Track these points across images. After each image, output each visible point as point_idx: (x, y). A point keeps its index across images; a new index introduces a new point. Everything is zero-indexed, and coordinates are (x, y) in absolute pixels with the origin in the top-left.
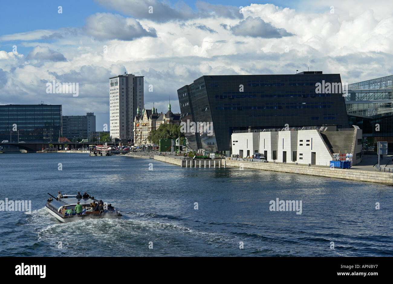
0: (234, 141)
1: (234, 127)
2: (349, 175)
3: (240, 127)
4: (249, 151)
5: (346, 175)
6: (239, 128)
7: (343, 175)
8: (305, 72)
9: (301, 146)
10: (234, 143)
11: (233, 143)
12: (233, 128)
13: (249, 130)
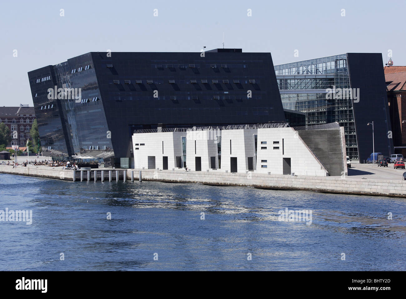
0: (137, 144)
1: (135, 125)
2: (370, 187)
3: (143, 125)
4: (167, 157)
5: (363, 186)
6: (141, 126)
7: (357, 186)
8: (219, 50)
9: (264, 150)
10: (137, 147)
11: (135, 147)
12: (133, 126)
13: (160, 128)
